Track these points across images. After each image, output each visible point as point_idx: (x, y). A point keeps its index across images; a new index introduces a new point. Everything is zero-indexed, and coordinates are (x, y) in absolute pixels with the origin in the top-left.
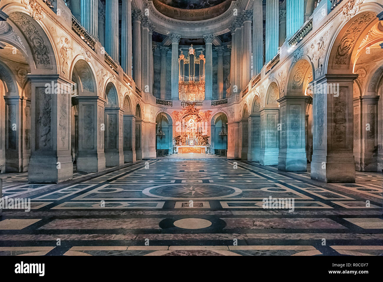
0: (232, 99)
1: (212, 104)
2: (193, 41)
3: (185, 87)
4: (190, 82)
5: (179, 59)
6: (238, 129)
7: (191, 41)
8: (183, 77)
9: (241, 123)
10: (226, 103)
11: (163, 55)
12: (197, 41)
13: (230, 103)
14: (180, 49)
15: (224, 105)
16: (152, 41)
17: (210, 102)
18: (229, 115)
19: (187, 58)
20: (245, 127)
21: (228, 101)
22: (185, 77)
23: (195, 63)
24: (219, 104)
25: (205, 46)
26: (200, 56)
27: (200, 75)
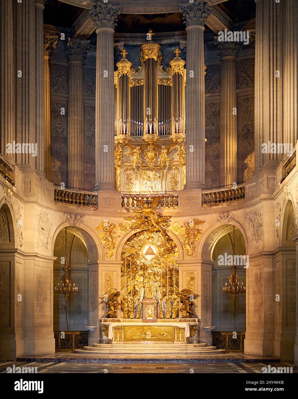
0: (257, 184)
1: (204, 202)
2: (155, 20)
3: (132, 154)
4: (145, 137)
5: (116, 73)
6: (273, 273)
7: (148, 21)
8: (129, 125)
9: (279, 257)
10: (241, 197)
11: (75, 62)
12: (167, 20)
13: (252, 197)
14: (121, 44)
15: (235, 203)
16: (44, 23)
17: (198, 194)
18: (249, 233)
19: (137, 71)
20: (290, 267)
21: (247, 191)
22: (133, 125)
23: (158, 82)
24: (224, 201)
25: (186, 34)
26: (173, 63)
27: (173, 119)
